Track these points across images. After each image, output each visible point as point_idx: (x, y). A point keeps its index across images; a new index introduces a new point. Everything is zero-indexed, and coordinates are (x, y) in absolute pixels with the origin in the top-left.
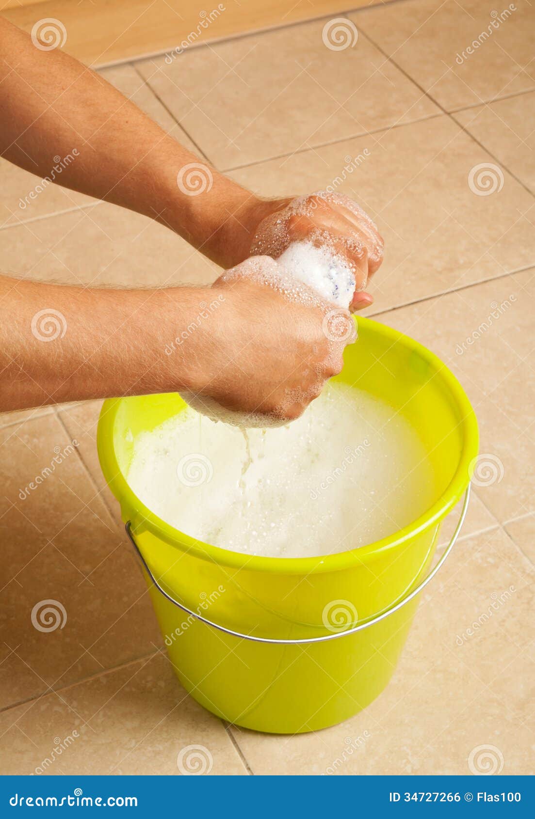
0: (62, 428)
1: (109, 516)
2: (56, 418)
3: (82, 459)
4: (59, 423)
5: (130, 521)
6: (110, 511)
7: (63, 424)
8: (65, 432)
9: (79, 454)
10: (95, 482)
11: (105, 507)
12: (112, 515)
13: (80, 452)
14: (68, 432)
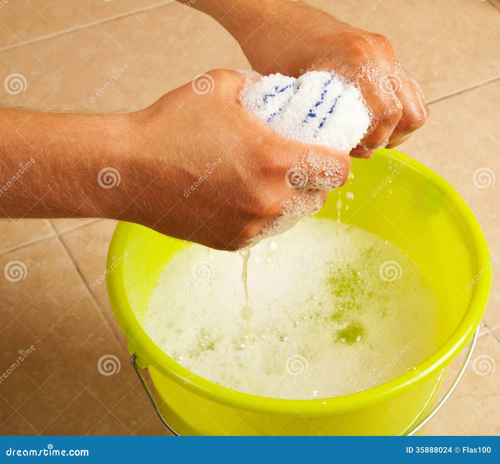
0: (64, 250)
1: (115, 338)
2: (57, 240)
3: (85, 281)
4: (61, 245)
5: (135, 354)
6: (115, 333)
7: (66, 247)
8: (66, 254)
9: (83, 277)
10: (99, 304)
11: (110, 329)
12: (117, 337)
13: (84, 274)
14: (70, 254)
